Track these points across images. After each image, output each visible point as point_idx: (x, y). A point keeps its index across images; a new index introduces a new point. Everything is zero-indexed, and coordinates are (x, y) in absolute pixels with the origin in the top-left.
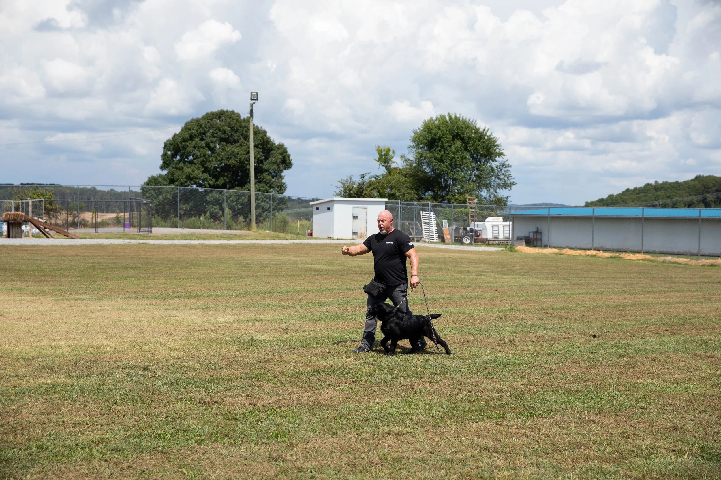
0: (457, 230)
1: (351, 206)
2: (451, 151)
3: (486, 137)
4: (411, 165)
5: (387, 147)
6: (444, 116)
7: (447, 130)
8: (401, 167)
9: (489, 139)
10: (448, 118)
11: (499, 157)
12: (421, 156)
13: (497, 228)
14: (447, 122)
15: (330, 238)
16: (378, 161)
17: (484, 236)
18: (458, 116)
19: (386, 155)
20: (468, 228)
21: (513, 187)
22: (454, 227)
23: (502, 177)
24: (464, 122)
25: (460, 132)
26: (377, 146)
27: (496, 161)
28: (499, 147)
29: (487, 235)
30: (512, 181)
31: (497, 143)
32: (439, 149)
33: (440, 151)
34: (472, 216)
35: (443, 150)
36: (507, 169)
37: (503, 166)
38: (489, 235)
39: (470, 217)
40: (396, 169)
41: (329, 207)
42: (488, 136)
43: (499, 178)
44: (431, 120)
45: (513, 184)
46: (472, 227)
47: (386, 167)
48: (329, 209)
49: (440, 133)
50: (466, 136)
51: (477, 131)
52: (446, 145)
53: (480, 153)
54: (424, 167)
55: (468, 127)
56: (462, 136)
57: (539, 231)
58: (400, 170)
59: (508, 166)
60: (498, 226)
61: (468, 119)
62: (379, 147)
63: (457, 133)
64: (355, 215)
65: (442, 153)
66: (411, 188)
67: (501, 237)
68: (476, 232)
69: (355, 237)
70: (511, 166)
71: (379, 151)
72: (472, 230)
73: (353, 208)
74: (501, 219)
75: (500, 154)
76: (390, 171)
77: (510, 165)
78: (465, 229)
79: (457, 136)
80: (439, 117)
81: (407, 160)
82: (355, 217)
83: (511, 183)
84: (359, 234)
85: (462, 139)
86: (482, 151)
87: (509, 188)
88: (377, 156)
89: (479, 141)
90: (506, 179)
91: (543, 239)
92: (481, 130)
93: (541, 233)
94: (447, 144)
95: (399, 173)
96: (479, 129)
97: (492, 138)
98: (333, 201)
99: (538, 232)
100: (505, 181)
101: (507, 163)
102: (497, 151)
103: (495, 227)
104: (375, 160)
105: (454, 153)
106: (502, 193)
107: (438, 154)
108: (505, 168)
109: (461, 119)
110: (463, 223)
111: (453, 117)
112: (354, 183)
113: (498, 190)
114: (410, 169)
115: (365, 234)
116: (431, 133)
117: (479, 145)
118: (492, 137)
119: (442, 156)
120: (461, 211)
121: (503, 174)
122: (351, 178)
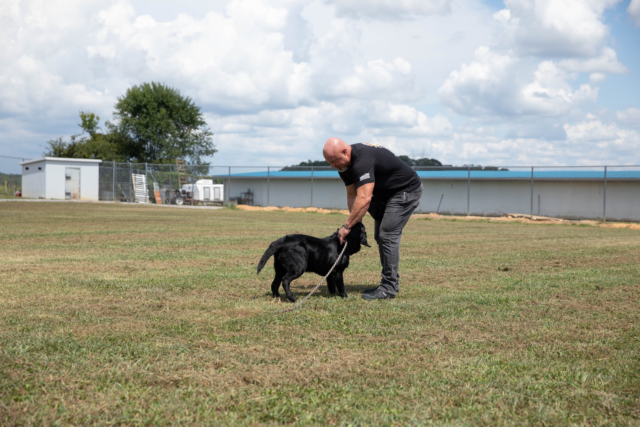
0: (167, 192)
1: (63, 167)
2: (156, 118)
3: (189, 107)
4: (115, 131)
5: (91, 113)
6: (148, 85)
7: (152, 98)
8: (105, 133)
9: (192, 108)
10: (152, 87)
11: (201, 125)
12: (127, 122)
13: (208, 189)
14: (151, 90)
15: (42, 198)
16: (82, 127)
17: (196, 198)
18: (162, 85)
19: (91, 121)
20: (180, 190)
21: (215, 154)
22: (165, 190)
23: (204, 144)
24: (167, 90)
25: (165, 101)
26: (81, 111)
27: (198, 129)
28: (201, 116)
29: (198, 196)
30: (213, 148)
31: (199, 112)
32: (144, 115)
33: (145, 117)
34: (181, 180)
35: (148, 116)
36: (209, 136)
37: (205, 134)
38: (201, 197)
39: (179, 180)
40: (100, 135)
41: (40, 166)
42: (190, 106)
43: (202, 146)
44: (134, 88)
45: (214, 151)
46: (183, 189)
47: (90, 132)
48: (40, 169)
49: (145, 101)
50: (170, 104)
51: (180, 100)
52: (151, 112)
53: (184, 121)
54: (129, 133)
55: (172, 96)
56: (167, 104)
57: (251, 192)
58: (104, 136)
59: (210, 134)
60: (209, 188)
61: (171, 88)
62: (83, 113)
63: (162, 101)
64: (68, 176)
65: (148, 119)
66: (117, 153)
67: (212, 199)
68: (188, 193)
69: (68, 197)
70: (213, 134)
71: (83, 117)
72: (184, 192)
73: (66, 168)
74: (211, 181)
75: (202, 123)
76: (94, 136)
77: (212, 132)
78: (177, 191)
79: (162, 104)
80: (143, 85)
81: (111, 126)
82: (68, 178)
83: (212, 150)
84: (72, 195)
85: (167, 107)
86: (186, 119)
87: (211, 155)
88: (81, 122)
89: (183, 109)
90: (208, 146)
91: (254, 200)
92: (184, 99)
93: (252, 194)
94: (153, 111)
95: (103, 139)
96: (182, 98)
97: (195, 108)
98: (45, 161)
99: (249, 193)
100: (207, 148)
101: (209, 131)
102: (199, 119)
103: (206, 189)
104: (79, 125)
105: (159, 120)
106: (204, 159)
107: (144, 120)
108: (208, 135)
109: (165, 88)
110: (173, 186)
111: (157, 85)
112: (64, 144)
113: (200, 157)
114: (115, 135)
115: (78, 195)
116: (136, 100)
117: (183, 113)
118: (195, 106)
119: (148, 122)
120: (172, 175)
121: (205, 142)
122: (61, 140)
